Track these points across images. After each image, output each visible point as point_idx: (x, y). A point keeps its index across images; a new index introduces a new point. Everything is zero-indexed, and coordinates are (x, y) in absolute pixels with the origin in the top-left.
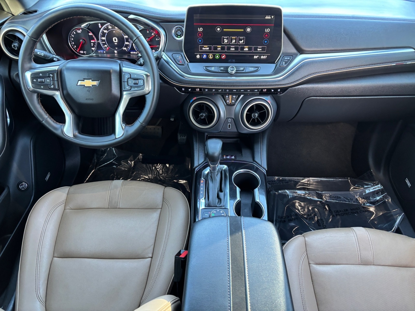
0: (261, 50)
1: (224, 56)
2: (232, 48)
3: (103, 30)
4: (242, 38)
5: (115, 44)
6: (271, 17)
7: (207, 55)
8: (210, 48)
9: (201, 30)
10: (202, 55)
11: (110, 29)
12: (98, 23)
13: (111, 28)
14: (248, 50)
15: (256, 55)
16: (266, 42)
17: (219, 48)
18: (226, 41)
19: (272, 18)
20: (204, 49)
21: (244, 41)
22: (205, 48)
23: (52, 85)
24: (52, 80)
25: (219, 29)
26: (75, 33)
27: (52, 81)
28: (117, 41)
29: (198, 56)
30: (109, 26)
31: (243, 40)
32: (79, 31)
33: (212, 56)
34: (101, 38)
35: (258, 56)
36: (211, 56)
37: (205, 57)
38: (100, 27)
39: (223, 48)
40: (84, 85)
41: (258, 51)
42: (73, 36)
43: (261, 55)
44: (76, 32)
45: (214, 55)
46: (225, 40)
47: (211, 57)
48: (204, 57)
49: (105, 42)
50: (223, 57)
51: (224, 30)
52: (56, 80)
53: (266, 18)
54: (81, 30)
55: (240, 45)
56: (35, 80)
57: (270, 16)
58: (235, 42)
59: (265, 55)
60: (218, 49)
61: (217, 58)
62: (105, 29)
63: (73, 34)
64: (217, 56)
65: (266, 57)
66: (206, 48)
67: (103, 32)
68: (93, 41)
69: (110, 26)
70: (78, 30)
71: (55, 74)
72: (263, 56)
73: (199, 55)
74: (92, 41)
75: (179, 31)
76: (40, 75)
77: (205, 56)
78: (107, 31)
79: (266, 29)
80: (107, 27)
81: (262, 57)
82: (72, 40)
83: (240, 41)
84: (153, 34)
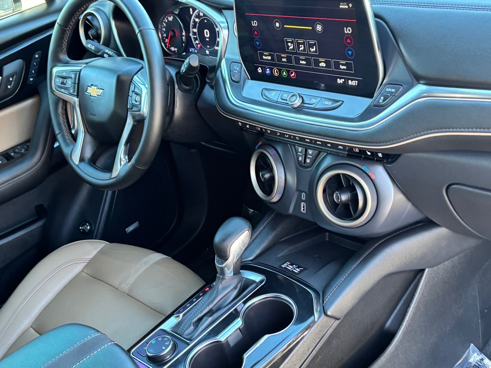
0: (345, 67)
1: (293, 73)
2: (302, 60)
3: (194, 18)
4: (312, 42)
5: (207, 39)
6: (348, 5)
7: (271, 70)
8: (273, 58)
9: (255, 24)
10: (264, 67)
11: (201, 16)
12: (190, 7)
13: (203, 15)
14: (326, 67)
15: (341, 78)
16: (350, 53)
17: (284, 58)
18: (291, 46)
19: (351, 6)
20: (264, 57)
21: (316, 48)
25: (277, 25)
29: (260, 70)
30: (200, 12)
31: (314, 47)
32: (170, 18)
34: (192, 30)
35: (343, 80)
36: (276, 71)
37: (269, 72)
38: (191, 13)
39: (289, 59)
40: (90, 94)
41: (341, 69)
43: (348, 79)
45: (280, 71)
46: (289, 44)
47: (276, 74)
48: (267, 72)
49: (196, 37)
50: (292, 76)
51: (285, 26)
53: (341, 7)
55: (312, 56)
57: (346, 4)
58: (304, 50)
59: (355, 80)
60: (283, 60)
61: (285, 75)
62: (196, 17)
63: (165, 22)
64: (284, 73)
65: (356, 83)
66: (267, 57)
67: (194, 21)
70: (169, 16)
71: (78, 74)
72: (352, 80)
73: (260, 68)
78: (199, 20)
79: (345, 28)
80: (199, 14)
81: (350, 82)
83: (311, 49)
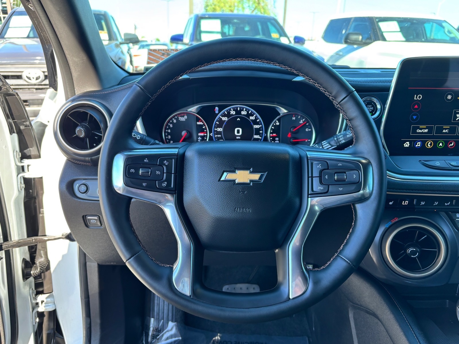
1: (453, 143)
3: (221, 117)
5: (237, 138)
7: (423, 143)
8: (430, 130)
9: (418, 97)
10: (415, 141)
11: (232, 115)
12: (215, 106)
13: (234, 113)
17: (445, 129)
20: (418, 131)
22: (421, 129)
23: (164, 182)
24: (165, 171)
25: (450, 97)
26: (175, 121)
27: (165, 175)
28: (240, 133)
29: (407, 145)
30: (231, 110)
32: (182, 118)
33: (431, 145)
34: (215, 129)
36: (430, 143)
38: (217, 112)
39: (452, 130)
40: (234, 181)
42: (171, 126)
44: (177, 119)
45: (435, 143)
46: (458, 115)
47: (429, 146)
48: (417, 146)
49: (220, 136)
50: (450, 146)
51: (458, 98)
52: (173, 172)
54: (186, 117)
56: (132, 170)
60: (444, 131)
61: (441, 146)
62: (224, 115)
63: (172, 123)
64: (441, 144)
66: (423, 130)
67: (220, 120)
68: (202, 134)
69: (233, 110)
70: (181, 116)
71: (173, 160)
73: (408, 143)
74: (200, 134)
75: (370, 106)
76: (145, 161)
77: (419, 144)
78: (228, 118)
80: (229, 113)
82: (168, 132)
84: (301, 122)
